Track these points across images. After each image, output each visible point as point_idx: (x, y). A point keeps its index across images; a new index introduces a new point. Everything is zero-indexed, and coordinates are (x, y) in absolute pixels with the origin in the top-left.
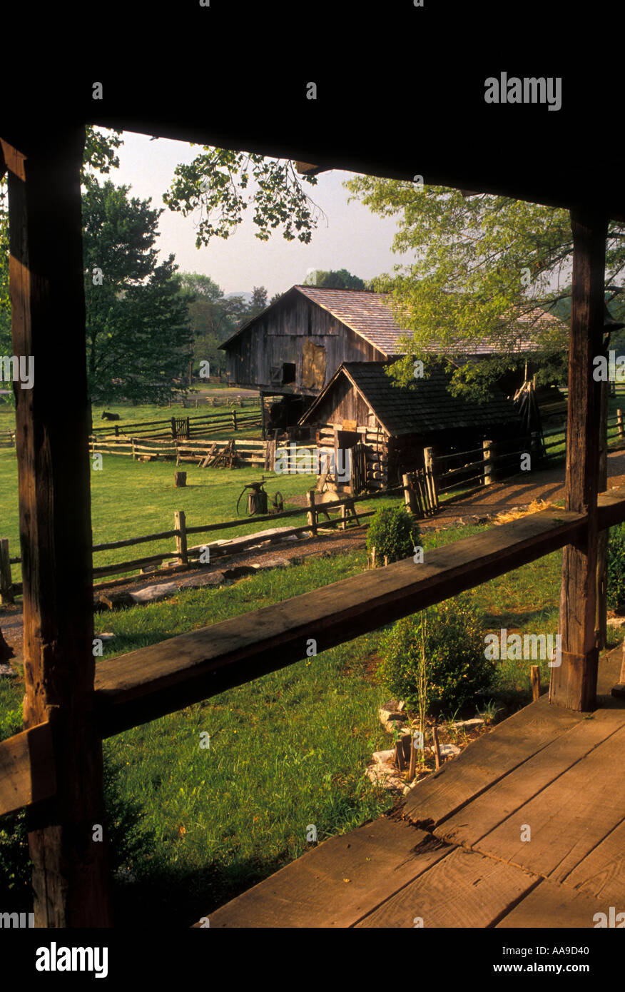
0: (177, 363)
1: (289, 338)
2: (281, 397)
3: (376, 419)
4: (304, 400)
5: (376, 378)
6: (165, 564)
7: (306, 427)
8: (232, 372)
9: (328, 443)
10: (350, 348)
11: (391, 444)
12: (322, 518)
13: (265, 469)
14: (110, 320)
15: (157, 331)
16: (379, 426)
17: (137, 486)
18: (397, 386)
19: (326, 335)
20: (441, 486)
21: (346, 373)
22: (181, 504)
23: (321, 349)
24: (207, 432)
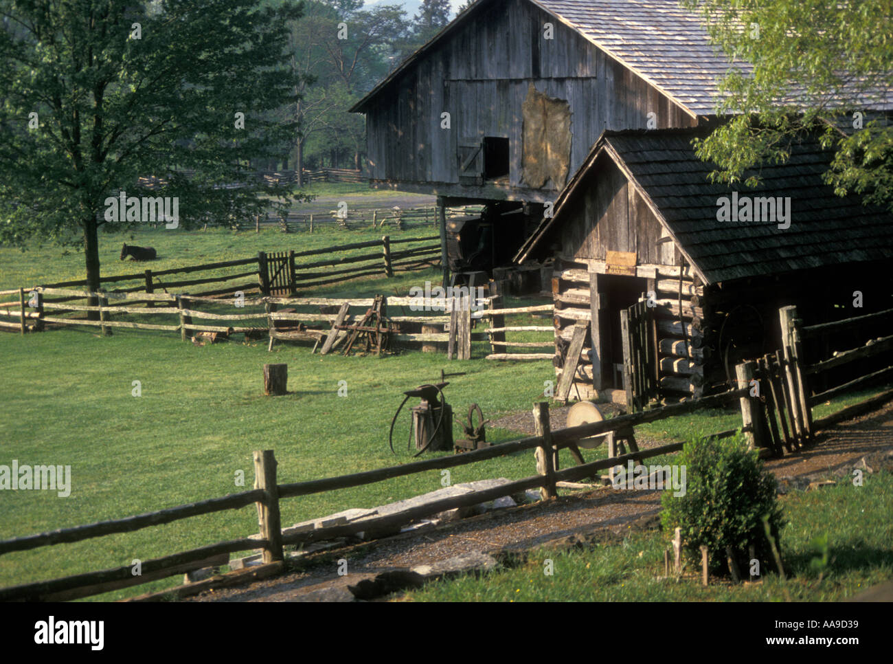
0: (267, 142)
1: (494, 85)
2: (481, 207)
3: (676, 249)
4: (526, 213)
5: (676, 162)
6: (236, 562)
7: (533, 269)
8: (379, 159)
9: (578, 301)
10: (618, 105)
11: (711, 299)
12: (566, 459)
13: (450, 355)
14: (128, 58)
15: (226, 77)
16: (683, 264)
17: (188, 395)
18: (719, 179)
19: (570, 78)
20: (817, 388)
21: (613, 154)
22: (276, 432)
23: (560, 107)
24: (331, 281)
